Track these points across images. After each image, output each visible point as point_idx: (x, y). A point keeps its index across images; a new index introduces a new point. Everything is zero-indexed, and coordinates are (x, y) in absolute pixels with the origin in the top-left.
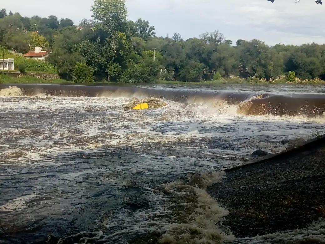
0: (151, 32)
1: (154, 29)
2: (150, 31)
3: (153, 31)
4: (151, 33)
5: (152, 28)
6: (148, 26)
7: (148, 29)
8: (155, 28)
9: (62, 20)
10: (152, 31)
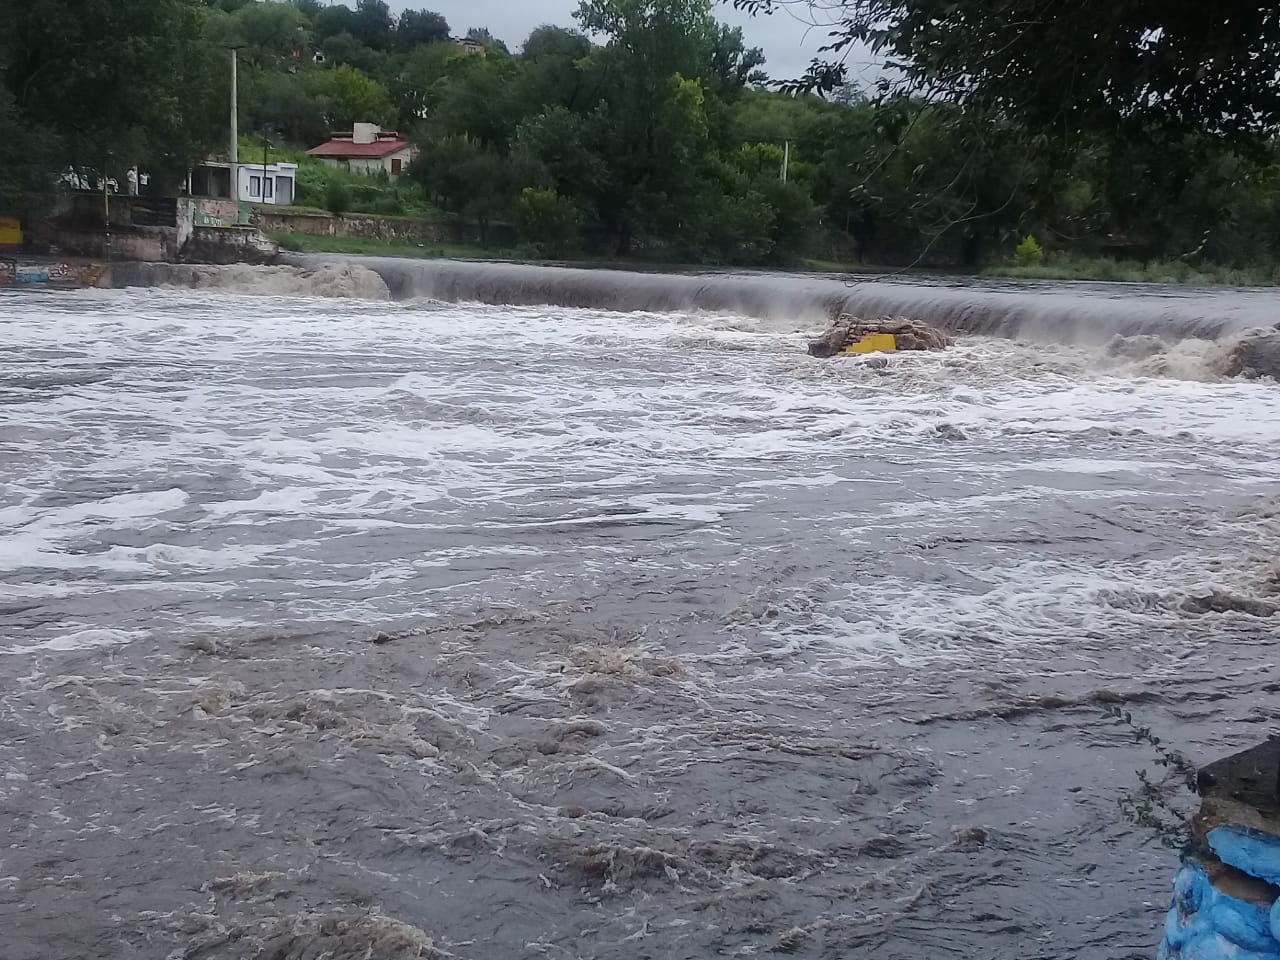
0: (751, 71)
1: (762, 61)
2: (747, 66)
3: (757, 67)
4: (748, 74)
5: (755, 57)
6: (738, 48)
7: (740, 57)
8: (764, 54)
9: (409, 15)
10: (753, 66)
